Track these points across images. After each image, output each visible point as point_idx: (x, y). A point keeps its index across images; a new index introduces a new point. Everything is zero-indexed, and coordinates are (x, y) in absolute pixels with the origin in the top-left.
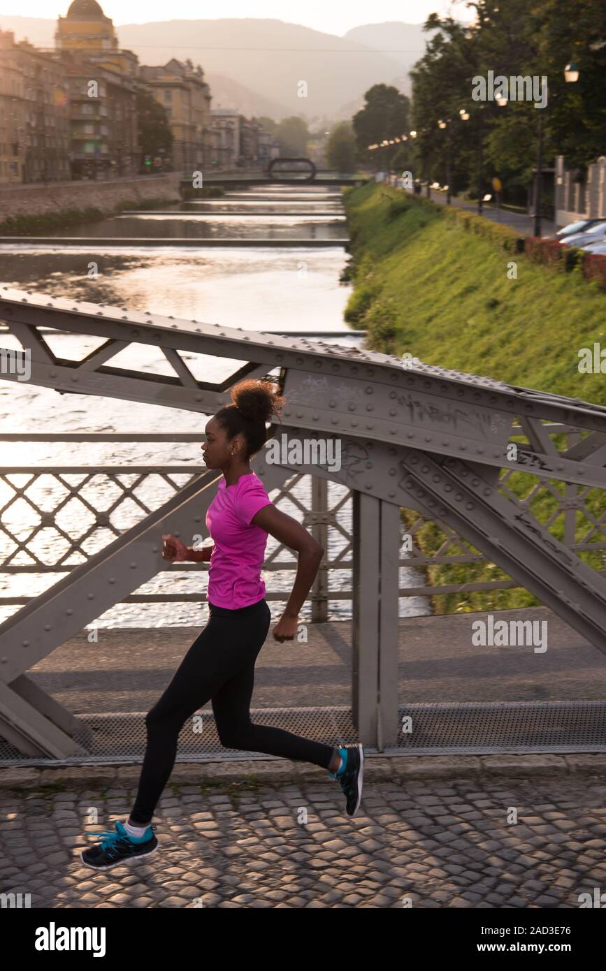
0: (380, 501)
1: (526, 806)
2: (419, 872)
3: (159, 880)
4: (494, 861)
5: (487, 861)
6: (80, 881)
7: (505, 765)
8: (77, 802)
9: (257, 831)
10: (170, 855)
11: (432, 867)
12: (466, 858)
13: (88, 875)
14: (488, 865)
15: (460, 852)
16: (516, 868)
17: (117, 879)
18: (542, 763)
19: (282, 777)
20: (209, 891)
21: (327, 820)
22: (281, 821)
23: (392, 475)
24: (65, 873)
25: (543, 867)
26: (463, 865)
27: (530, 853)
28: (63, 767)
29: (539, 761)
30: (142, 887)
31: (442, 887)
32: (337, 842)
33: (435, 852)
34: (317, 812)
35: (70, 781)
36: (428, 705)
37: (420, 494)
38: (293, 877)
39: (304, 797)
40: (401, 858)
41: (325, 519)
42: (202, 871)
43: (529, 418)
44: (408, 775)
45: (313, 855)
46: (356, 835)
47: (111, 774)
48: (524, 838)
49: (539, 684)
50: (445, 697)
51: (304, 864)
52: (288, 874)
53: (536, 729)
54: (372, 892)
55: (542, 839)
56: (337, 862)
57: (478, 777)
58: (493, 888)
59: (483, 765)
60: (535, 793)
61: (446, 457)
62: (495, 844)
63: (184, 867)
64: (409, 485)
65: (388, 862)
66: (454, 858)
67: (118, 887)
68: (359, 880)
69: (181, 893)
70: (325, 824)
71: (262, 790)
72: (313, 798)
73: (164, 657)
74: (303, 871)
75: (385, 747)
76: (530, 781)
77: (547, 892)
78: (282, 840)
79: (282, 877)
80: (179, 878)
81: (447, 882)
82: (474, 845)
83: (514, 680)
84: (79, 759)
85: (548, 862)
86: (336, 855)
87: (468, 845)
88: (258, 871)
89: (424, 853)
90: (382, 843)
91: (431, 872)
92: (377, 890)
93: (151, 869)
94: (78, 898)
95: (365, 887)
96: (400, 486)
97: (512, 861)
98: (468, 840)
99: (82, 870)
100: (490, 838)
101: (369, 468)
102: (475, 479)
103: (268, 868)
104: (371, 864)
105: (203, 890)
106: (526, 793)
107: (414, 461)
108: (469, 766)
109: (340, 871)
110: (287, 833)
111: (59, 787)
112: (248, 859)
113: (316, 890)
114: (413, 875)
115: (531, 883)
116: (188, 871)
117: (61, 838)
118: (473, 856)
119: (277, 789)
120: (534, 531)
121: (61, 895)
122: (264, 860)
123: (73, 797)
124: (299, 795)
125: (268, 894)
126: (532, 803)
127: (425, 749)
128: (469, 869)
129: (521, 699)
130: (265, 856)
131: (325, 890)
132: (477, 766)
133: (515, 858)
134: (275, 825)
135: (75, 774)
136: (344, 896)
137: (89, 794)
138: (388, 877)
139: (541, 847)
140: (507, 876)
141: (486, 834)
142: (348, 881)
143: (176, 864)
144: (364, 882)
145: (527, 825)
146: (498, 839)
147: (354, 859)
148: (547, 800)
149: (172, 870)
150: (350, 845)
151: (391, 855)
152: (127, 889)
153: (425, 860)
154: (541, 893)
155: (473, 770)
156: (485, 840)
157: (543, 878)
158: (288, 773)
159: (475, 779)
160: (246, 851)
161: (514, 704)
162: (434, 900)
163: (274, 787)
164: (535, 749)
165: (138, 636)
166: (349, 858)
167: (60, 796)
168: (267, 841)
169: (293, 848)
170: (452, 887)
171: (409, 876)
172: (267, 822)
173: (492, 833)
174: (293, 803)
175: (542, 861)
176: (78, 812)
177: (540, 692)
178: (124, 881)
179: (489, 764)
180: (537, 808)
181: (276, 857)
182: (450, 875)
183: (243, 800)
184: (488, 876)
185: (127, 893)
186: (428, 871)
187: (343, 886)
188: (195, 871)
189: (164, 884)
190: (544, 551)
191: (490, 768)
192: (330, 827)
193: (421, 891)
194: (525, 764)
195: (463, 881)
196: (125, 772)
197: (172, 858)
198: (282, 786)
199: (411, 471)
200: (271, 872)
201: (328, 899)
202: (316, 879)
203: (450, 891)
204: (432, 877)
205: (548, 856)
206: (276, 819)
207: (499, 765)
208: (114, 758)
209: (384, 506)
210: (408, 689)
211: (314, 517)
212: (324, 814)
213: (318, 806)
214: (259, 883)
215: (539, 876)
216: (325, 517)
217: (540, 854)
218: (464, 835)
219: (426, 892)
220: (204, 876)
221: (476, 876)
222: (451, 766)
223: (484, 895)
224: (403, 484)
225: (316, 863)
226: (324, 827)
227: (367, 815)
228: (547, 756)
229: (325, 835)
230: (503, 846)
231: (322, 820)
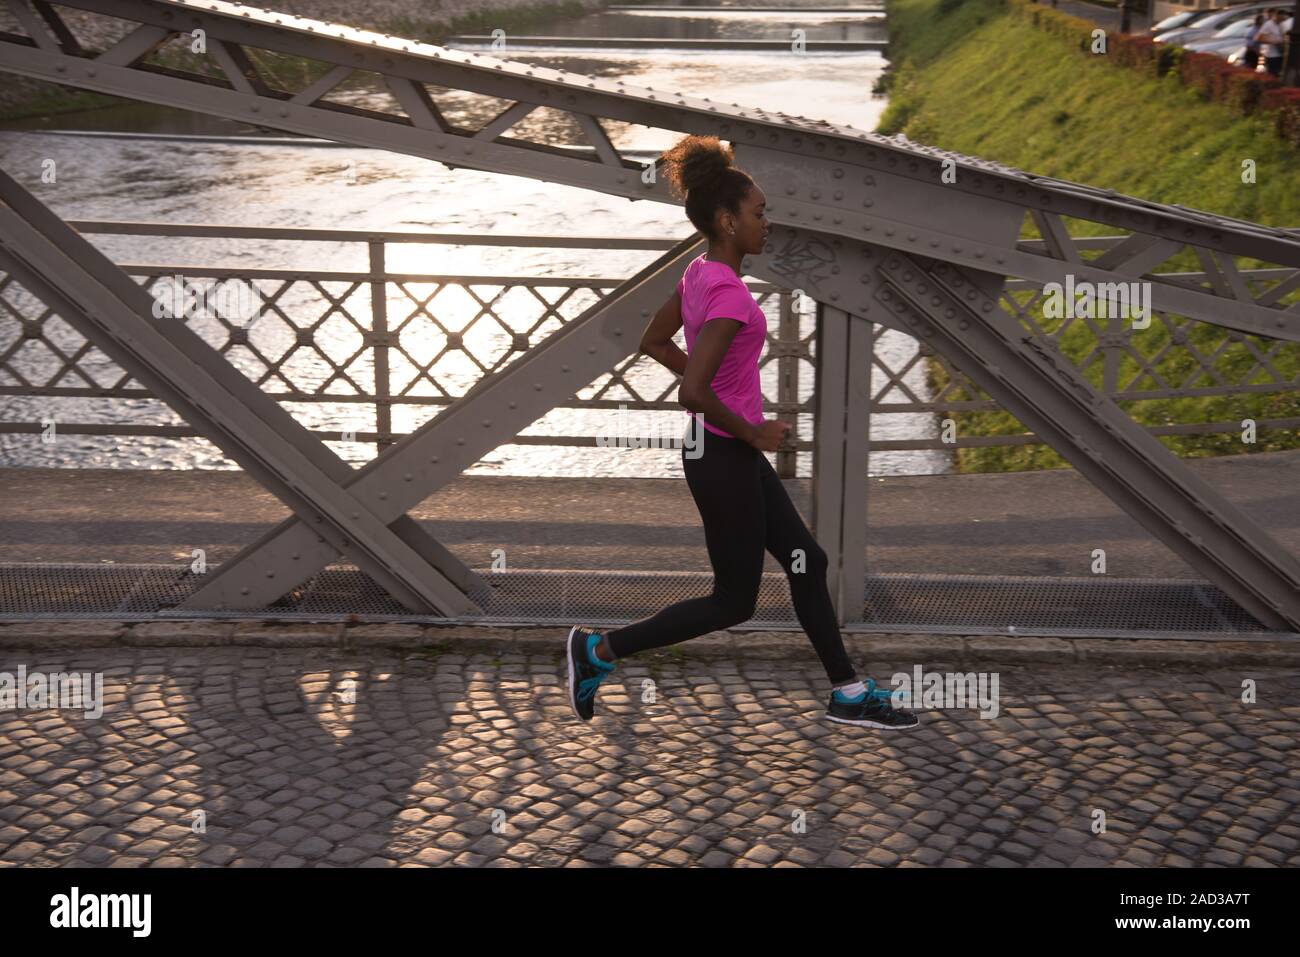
0: (849, 315)
1: (1017, 696)
2: (870, 763)
3: (550, 756)
4: (966, 755)
5: (957, 755)
6: (457, 751)
7: (997, 647)
8: (464, 666)
9: (677, 709)
10: (568, 729)
11: (888, 758)
12: (931, 751)
13: (467, 745)
14: (959, 760)
15: (925, 743)
16: (993, 764)
17: (501, 752)
18: (1043, 647)
19: (715, 650)
20: (610, 771)
21: (766, 701)
22: (708, 700)
23: (865, 283)
24: (438, 741)
25: (1027, 765)
26: (926, 758)
27: (1014, 749)
28: (452, 626)
29: (1041, 645)
30: (527, 762)
31: (896, 781)
32: (773, 725)
33: (894, 742)
34: (754, 691)
35: (459, 641)
36: (907, 576)
37: (900, 308)
38: (712, 761)
39: (741, 673)
40: (850, 747)
41: (795, 351)
42: (604, 748)
43: (1046, 214)
44: (873, 654)
45: (742, 738)
46: (799, 719)
47: (508, 636)
48: (1009, 732)
49: (1052, 556)
50: (931, 568)
51: (729, 748)
52: (707, 757)
53: (1042, 608)
54: (809, 782)
55: (1031, 734)
56: (770, 747)
57: (961, 660)
58: (960, 785)
59: (967, 647)
60: (1030, 683)
61: (936, 261)
62: (968, 737)
63: (582, 743)
64: (886, 296)
65: (834, 750)
66: (916, 750)
67: (501, 760)
68: (795, 769)
69: (575, 771)
70: (761, 705)
71: (689, 664)
72: (751, 675)
73: (588, 510)
74: (727, 755)
75: (846, 621)
76: (1027, 669)
77: (1028, 793)
78: (706, 720)
79: (700, 760)
80: (575, 755)
81: (903, 776)
82: (944, 736)
83: (1021, 552)
84: (471, 618)
85: (1035, 759)
86: (770, 740)
87: (937, 736)
88: (671, 752)
89: (879, 742)
90: (829, 729)
91: (885, 764)
92: (814, 780)
93: (543, 743)
94: (451, 769)
95: (801, 776)
96: (874, 297)
97: (989, 756)
98: (938, 731)
99: (461, 739)
100: (965, 729)
101: (835, 273)
102: (971, 291)
103: (684, 750)
104: (811, 752)
105: (601, 769)
106: (1020, 682)
107: (893, 265)
108: (949, 647)
109: (773, 758)
110: (714, 713)
111: (447, 648)
112: (662, 739)
113: (739, 776)
114: (862, 766)
115: (1009, 782)
116: (587, 748)
117: (440, 703)
118: (941, 748)
119: (708, 664)
120: (1046, 358)
121: (431, 765)
122: (681, 741)
123: (461, 660)
124: (734, 671)
125: (679, 778)
126: (1025, 693)
127: (894, 626)
128: (933, 763)
129: (1027, 573)
130: (683, 736)
131: (748, 776)
132: (960, 647)
133: (993, 753)
134: (700, 703)
135: (465, 634)
136: (772, 784)
137: (481, 657)
138: (830, 766)
139: (1029, 742)
140: (980, 772)
141: (962, 726)
142: (781, 769)
143: (573, 739)
144: (799, 771)
145: (1015, 717)
146: (975, 732)
147: (792, 745)
148: (1045, 690)
149: (567, 746)
150: (789, 730)
151: (837, 742)
152: (511, 763)
153: (880, 751)
154: (1021, 793)
155: (954, 652)
156: (958, 731)
157: (1026, 778)
158: (722, 647)
159: (957, 664)
160: (660, 729)
161: (1017, 579)
162: (884, 794)
163: (704, 661)
164: (1037, 632)
165: (562, 485)
166: (786, 743)
167: (446, 658)
168: (688, 720)
169: (716, 730)
170: (908, 781)
171: (856, 767)
172: (691, 700)
173: (969, 725)
174: (725, 680)
175: (1027, 758)
176: (464, 677)
177: (1052, 566)
178: (508, 754)
179: (974, 646)
180: (1031, 699)
181: (696, 738)
182: (909, 767)
183: (665, 674)
184: (956, 771)
185: (510, 767)
186: (882, 762)
187: (773, 774)
188: (596, 748)
189: (556, 760)
190: (1061, 387)
191: (977, 651)
192: (766, 708)
193: (869, 783)
194: (1021, 648)
195: (923, 775)
196: (525, 635)
197: (570, 732)
198: (713, 661)
199: (888, 277)
200: (687, 754)
201: (752, 787)
202: (741, 765)
203: (905, 786)
204: (884, 769)
205: (1036, 753)
206: (702, 697)
207: (988, 647)
208: (513, 619)
209: (854, 321)
210: (885, 557)
211: (783, 347)
212: (762, 694)
213: (756, 685)
214: (671, 765)
215: (1019, 775)
216: (796, 347)
217: (1025, 750)
218: (932, 725)
219: (875, 785)
220: (605, 754)
221: (941, 770)
222: (927, 646)
223: (947, 793)
224: (879, 295)
225: (743, 747)
226: (760, 708)
227: (815, 697)
228: (1051, 640)
229: (759, 717)
230: (981, 739)
231: (759, 701)
